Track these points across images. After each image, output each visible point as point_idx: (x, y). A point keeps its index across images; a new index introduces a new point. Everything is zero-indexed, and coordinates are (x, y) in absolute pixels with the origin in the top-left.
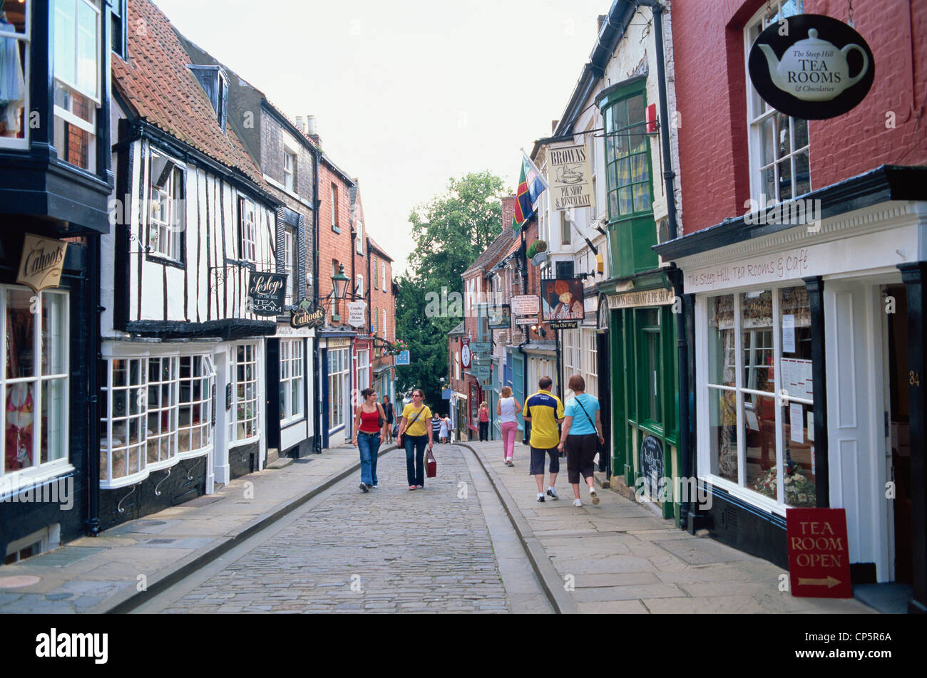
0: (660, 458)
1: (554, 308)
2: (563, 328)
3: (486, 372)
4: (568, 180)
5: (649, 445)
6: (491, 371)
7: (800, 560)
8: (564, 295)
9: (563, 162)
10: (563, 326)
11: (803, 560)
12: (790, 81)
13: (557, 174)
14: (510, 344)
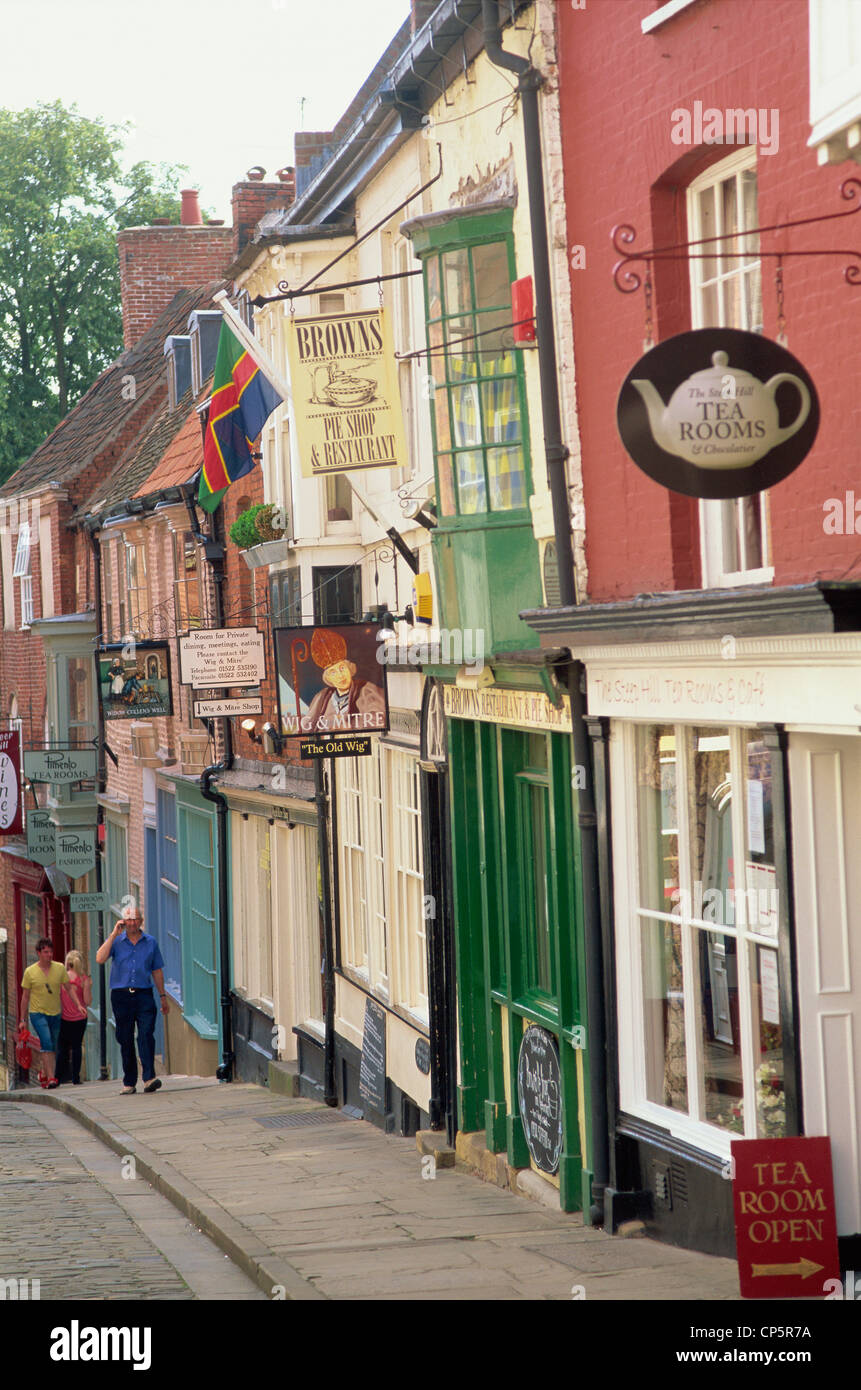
0: (555, 1077)
1: (308, 702)
2: (334, 756)
3: (84, 848)
4: (341, 398)
5: (535, 1048)
6: (100, 847)
7: (755, 1233)
8: (336, 667)
9: (328, 355)
10: (336, 748)
11: (760, 1232)
12: (683, 438)
13: (314, 384)
14: (171, 762)
